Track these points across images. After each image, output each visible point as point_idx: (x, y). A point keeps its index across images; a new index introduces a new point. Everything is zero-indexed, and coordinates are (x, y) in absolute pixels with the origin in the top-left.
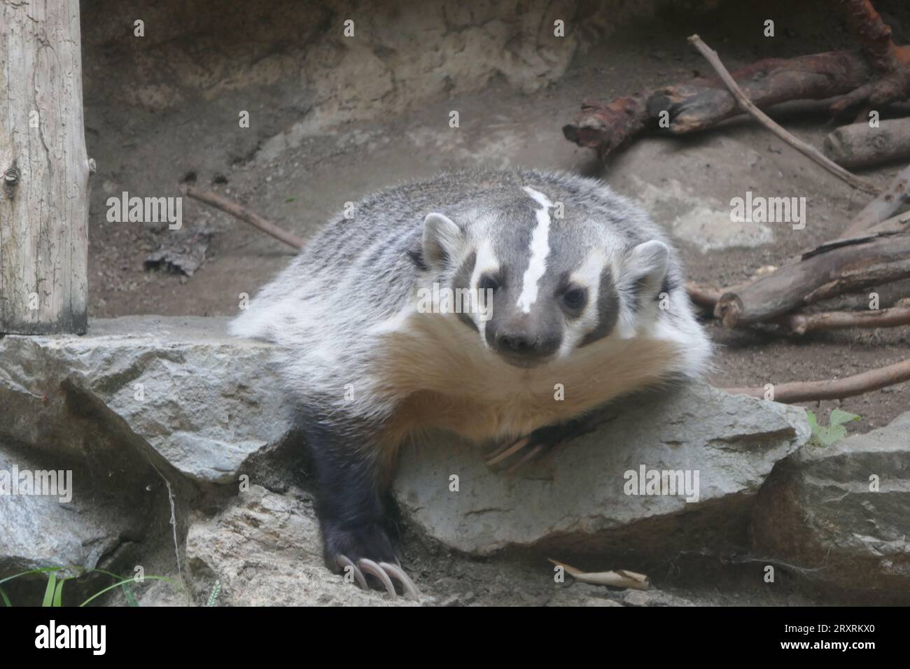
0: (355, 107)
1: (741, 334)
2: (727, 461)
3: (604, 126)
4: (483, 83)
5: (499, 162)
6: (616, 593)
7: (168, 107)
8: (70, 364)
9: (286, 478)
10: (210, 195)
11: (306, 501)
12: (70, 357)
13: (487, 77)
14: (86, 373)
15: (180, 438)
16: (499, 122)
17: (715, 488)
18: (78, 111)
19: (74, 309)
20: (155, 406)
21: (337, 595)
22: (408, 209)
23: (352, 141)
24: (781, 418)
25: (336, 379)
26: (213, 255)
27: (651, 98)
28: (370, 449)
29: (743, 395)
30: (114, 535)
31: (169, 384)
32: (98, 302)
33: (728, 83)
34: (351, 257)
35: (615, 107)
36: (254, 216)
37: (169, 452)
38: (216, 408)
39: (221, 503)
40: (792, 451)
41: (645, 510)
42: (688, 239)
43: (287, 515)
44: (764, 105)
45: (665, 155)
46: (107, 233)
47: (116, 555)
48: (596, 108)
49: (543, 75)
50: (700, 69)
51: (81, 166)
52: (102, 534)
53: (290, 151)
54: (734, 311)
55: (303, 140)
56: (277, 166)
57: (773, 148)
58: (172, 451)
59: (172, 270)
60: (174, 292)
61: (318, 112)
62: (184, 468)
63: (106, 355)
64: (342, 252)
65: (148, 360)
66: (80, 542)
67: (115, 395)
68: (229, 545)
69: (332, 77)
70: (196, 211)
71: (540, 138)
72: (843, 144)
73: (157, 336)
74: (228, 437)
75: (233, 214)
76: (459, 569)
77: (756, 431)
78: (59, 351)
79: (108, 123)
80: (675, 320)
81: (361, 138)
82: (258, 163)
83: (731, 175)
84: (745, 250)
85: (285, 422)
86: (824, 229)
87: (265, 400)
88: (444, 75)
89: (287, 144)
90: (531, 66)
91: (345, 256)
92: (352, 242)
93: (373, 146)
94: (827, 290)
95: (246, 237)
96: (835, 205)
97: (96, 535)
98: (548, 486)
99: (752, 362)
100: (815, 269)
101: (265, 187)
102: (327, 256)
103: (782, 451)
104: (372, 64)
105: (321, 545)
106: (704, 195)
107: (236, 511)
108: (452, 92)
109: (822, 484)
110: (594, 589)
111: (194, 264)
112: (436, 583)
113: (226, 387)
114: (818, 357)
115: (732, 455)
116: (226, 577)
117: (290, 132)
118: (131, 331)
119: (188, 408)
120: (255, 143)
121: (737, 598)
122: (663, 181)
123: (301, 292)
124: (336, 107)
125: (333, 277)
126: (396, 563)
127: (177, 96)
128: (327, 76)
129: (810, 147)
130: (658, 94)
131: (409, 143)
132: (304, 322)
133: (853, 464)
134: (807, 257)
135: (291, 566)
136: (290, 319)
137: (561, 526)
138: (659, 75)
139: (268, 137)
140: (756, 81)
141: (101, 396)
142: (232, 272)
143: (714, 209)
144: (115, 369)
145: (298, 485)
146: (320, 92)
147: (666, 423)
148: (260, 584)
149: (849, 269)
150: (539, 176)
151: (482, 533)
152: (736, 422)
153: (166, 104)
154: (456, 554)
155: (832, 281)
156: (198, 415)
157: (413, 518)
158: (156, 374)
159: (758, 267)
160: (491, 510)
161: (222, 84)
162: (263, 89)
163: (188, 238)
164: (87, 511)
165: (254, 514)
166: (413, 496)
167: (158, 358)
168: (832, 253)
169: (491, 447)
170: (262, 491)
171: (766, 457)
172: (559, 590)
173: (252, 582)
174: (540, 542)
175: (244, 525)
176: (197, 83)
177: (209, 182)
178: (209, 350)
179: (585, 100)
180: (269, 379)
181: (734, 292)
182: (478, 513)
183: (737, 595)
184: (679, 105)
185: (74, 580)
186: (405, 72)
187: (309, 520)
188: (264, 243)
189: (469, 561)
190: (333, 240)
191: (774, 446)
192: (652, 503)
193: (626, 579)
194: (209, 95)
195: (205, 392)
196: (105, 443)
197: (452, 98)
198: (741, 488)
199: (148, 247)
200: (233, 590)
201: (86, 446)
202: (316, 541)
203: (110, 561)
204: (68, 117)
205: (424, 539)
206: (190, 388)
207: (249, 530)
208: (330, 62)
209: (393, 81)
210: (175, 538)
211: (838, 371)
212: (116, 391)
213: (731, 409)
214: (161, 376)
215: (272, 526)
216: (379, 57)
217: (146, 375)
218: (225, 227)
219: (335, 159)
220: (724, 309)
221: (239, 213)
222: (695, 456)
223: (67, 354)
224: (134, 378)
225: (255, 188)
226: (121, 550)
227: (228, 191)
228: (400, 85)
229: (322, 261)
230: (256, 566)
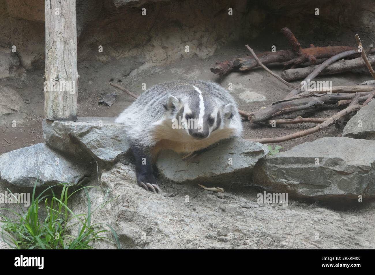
0: (156, 62)
1: (255, 125)
2: (246, 159)
3: (221, 68)
4: (191, 56)
5: (194, 78)
6: (216, 193)
7: (107, 61)
8: (71, 129)
9: (128, 161)
10: (116, 85)
11: (133, 167)
12: (71, 127)
13: (192, 55)
14: (75, 132)
15: (100, 150)
16: (195, 67)
17: (242, 166)
18: (75, 62)
19: (73, 115)
20: (93, 141)
21: (140, 192)
22: (162, 90)
23: (155, 71)
24: (260, 147)
25: (141, 136)
26: (117, 101)
27: (235, 61)
28: (149, 154)
29: (250, 141)
30: (82, 175)
31: (97, 135)
32: (85, 113)
33: (256, 58)
34: (147, 103)
35: (225, 63)
36: (127, 91)
37: (97, 153)
38: (109, 142)
39: (111, 167)
40: (263, 156)
41: (223, 171)
42: (243, 99)
43: (128, 171)
44: (265, 64)
45: (238, 77)
46: (89, 94)
47: (83, 180)
48: (219, 64)
49: (207, 55)
50: (249, 54)
51: (76, 77)
52: (79, 175)
53: (139, 74)
54: (253, 118)
55: (142, 71)
56: (135, 77)
57: (268, 75)
58: (98, 153)
59: (105, 105)
60: (105, 111)
61: (146, 63)
62: (101, 158)
63: (80, 127)
64: (145, 101)
65: (92, 128)
66: (73, 177)
67: (83, 138)
68: (112, 178)
69: (150, 54)
70: (113, 89)
71: (205, 71)
72: (286, 75)
73: (95, 122)
74: (113, 150)
75: (122, 90)
76: (174, 186)
77: (253, 151)
78: (68, 126)
79: (91, 65)
80: (234, 121)
81: (158, 70)
82: (130, 77)
83: (255, 82)
84: (258, 102)
85: (128, 146)
86: (280, 97)
87: (123, 140)
88: (181, 54)
89: (138, 72)
90: (204, 52)
91: (145, 103)
92: (148, 99)
93: (161, 73)
94: (278, 113)
95: (126, 96)
96: (283, 91)
97: (77, 175)
98: (198, 164)
99: (258, 132)
100: (275, 108)
101: (132, 83)
102: (141, 102)
103: (260, 156)
104: (161, 51)
105: (136, 179)
106: (248, 87)
107: (115, 169)
108: (183, 59)
109: (271, 165)
110: (210, 192)
111: (111, 103)
112: (167, 190)
113: (112, 136)
114: (275, 131)
115: (247, 157)
116: (111, 187)
117: (139, 68)
118: (88, 121)
119: (102, 142)
120: (130, 71)
121: (248, 195)
122: (237, 84)
123: (133, 112)
124: (151, 62)
125: (142, 108)
126: (157, 184)
127: (110, 59)
128: (149, 54)
129: (277, 75)
130: (237, 60)
131: (170, 72)
132: (133, 120)
133: (280, 160)
134: (273, 104)
135: (129, 184)
136: (129, 119)
137: (201, 175)
138: (239, 55)
139: (133, 70)
140: (263, 57)
141: (79, 138)
142: (121, 106)
143: (250, 91)
144: (83, 131)
145: (131, 163)
146: (147, 58)
147: (230, 148)
148: (120, 189)
149: (284, 108)
150: (200, 82)
151: (180, 177)
152: (248, 148)
153: (106, 61)
154: (173, 182)
155: (280, 111)
156: (105, 143)
157: (162, 172)
158: (94, 132)
159: (261, 107)
160: (182, 170)
161: (121, 56)
162: (132, 57)
163: (110, 96)
164: (75, 168)
165: (119, 170)
166: (162, 166)
167: (94, 128)
168: (280, 103)
169: (182, 154)
170: (122, 164)
171: (256, 158)
172: (200, 192)
173: (118, 188)
174: (195, 179)
175: (117, 173)
176: (115, 55)
177: (117, 81)
178: (108, 126)
179: (217, 62)
180: (124, 135)
181: (253, 113)
182: (179, 171)
183: (248, 194)
184: (242, 63)
185: (71, 187)
186: (170, 53)
187: (134, 172)
188: (130, 98)
189: (176, 184)
190: (143, 98)
191: (258, 155)
192: (225, 169)
193: (218, 190)
194: (118, 58)
195: (107, 138)
196: (81, 150)
197: (183, 60)
198: (249, 166)
199: (100, 99)
200: (113, 190)
201: (76, 152)
202: (136, 178)
203: (81, 182)
204: (73, 64)
205: (164, 178)
206: (103, 137)
207: (118, 175)
208: (150, 50)
209: (167, 55)
210: (98, 176)
211: (280, 135)
212: (83, 137)
213: (247, 145)
214: (95, 133)
215: (124, 174)
216: (163, 49)
217: (91, 133)
218: (120, 94)
219: (150, 76)
220: (250, 118)
221: (124, 90)
222: (237, 157)
223: (70, 127)
224: (88, 133)
225: (129, 83)
226: (84, 179)
227: (122, 84)
228: (169, 57)
229: (140, 103)
230: (119, 184)
